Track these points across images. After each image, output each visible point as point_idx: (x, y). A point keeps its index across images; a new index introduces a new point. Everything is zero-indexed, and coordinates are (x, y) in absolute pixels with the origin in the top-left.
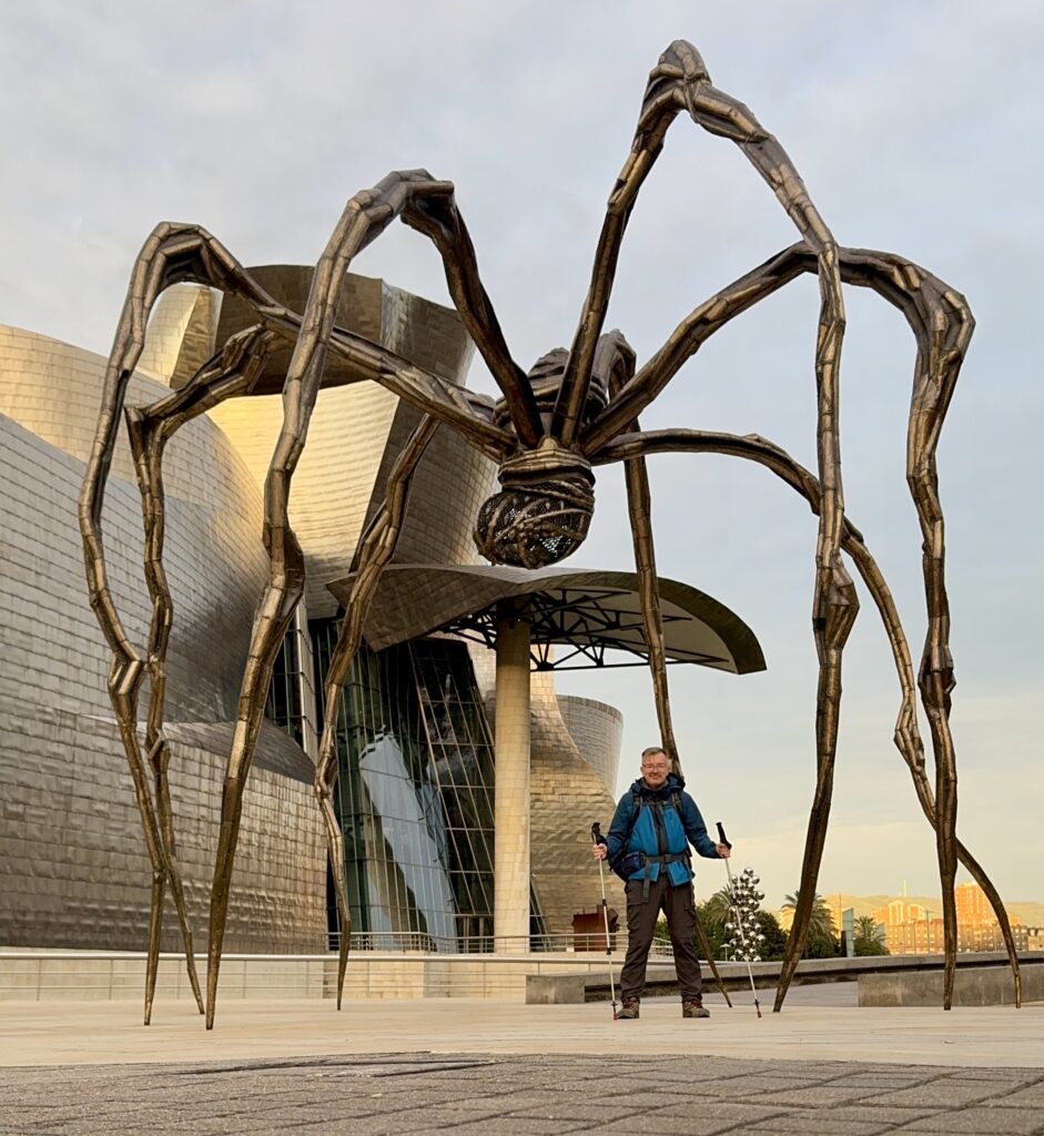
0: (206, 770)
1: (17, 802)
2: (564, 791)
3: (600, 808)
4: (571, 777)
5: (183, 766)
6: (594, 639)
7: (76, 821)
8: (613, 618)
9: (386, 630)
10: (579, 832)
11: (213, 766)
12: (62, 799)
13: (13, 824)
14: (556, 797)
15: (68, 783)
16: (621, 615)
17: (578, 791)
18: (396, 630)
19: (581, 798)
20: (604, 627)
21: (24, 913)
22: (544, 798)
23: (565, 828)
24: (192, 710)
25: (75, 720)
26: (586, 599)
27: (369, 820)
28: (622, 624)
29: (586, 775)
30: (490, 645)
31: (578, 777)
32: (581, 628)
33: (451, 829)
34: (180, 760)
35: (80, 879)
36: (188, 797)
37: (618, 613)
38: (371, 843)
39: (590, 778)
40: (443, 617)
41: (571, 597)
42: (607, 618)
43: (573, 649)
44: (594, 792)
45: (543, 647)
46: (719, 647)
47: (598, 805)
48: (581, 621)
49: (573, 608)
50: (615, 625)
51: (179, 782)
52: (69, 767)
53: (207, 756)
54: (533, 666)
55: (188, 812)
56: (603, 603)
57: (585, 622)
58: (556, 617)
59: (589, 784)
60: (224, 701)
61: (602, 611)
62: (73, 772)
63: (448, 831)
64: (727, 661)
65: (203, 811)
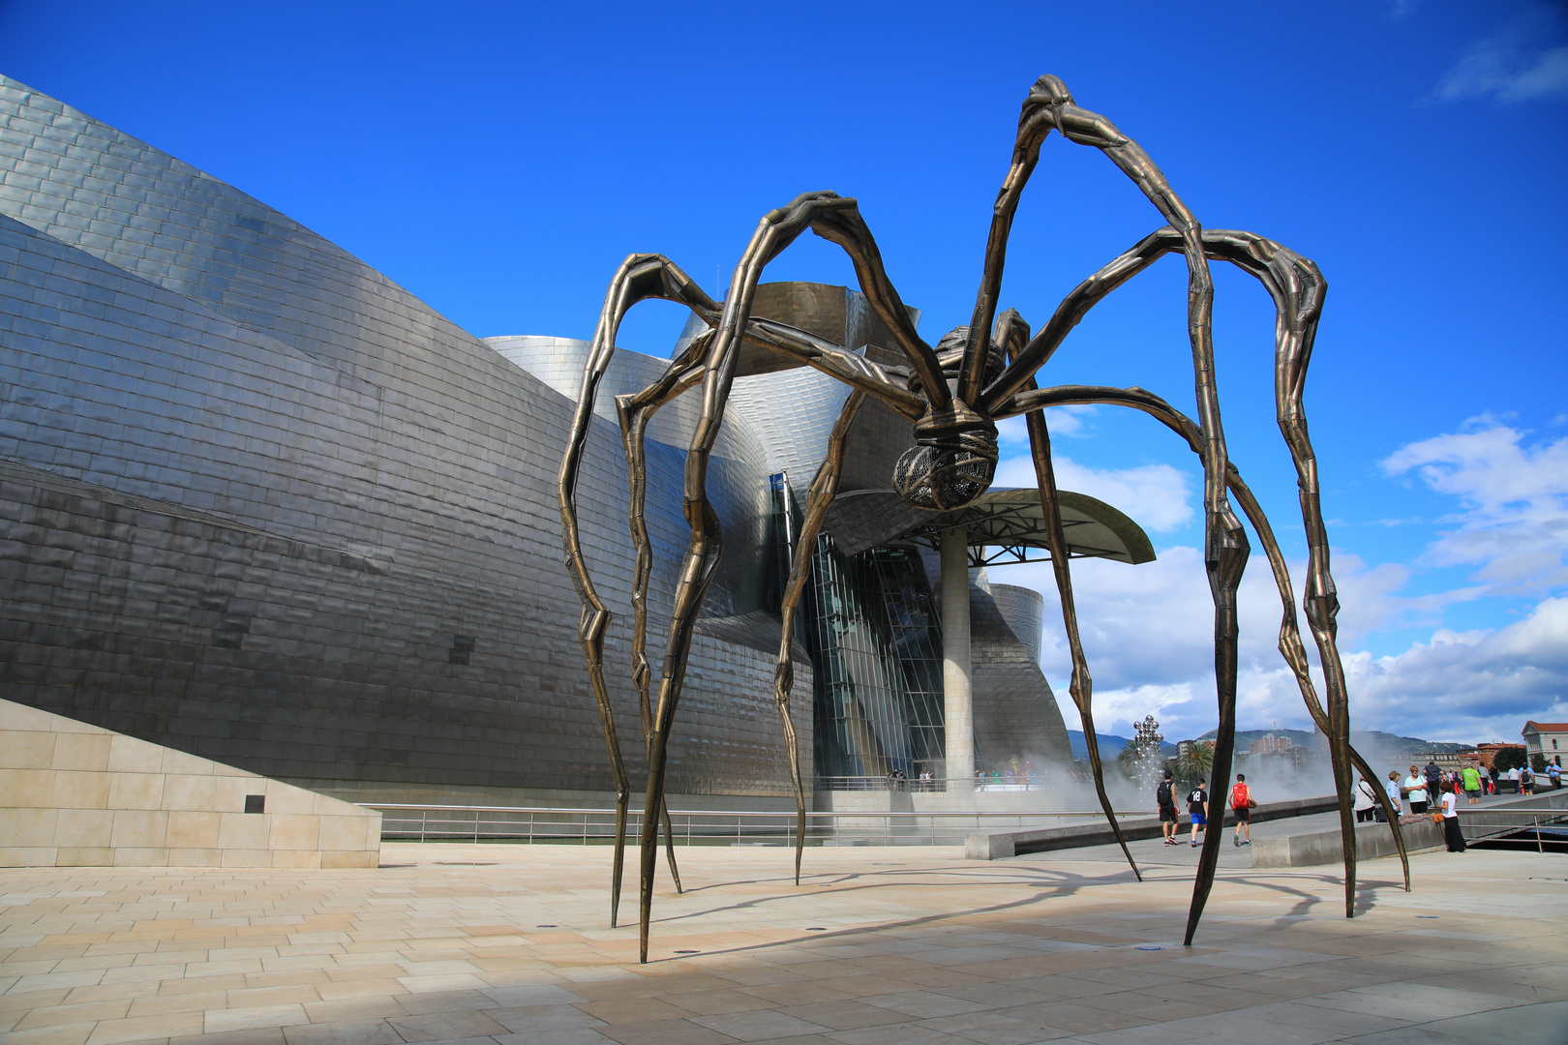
0: (719, 654)
1: (583, 682)
2: (999, 660)
3: (1028, 673)
4: (1004, 649)
5: (702, 652)
6: (1017, 541)
7: (625, 696)
8: (1032, 525)
9: (854, 540)
10: (1011, 692)
11: (725, 651)
12: (615, 679)
13: (581, 699)
14: (992, 665)
15: (619, 667)
16: (1038, 521)
17: (1009, 660)
18: (863, 540)
20: (1025, 531)
21: (589, 765)
22: (983, 666)
23: (1001, 689)
24: (709, 609)
25: (624, 620)
26: (1009, 510)
27: (845, 688)
28: (1039, 529)
29: (1014, 647)
30: (936, 548)
31: (1009, 649)
32: (1007, 532)
33: (909, 692)
34: (700, 647)
35: (629, 740)
36: (706, 675)
37: (1035, 520)
38: (847, 705)
39: (1019, 649)
40: (898, 529)
41: (997, 509)
42: (1026, 523)
43: (1000, 549)
44: (1023, 660)
45: (978, 548)
46: (1118, 544)
48: (1007, 527)
49: (999, 517)
50: (1034, 530)
51: (700, 664)
52: (620, 655)
53: (719, 643)
54: (971, 563)
55: (706, 686)
56: (1022, 513)
57: (1009, 527)
58: (987, 525)
59: (1019, 654)
60: (733, 601)
61: (1022, 519)
62: (622, 658)
63: (907, 696)
64: (1124, 554)
65: (718, 686)
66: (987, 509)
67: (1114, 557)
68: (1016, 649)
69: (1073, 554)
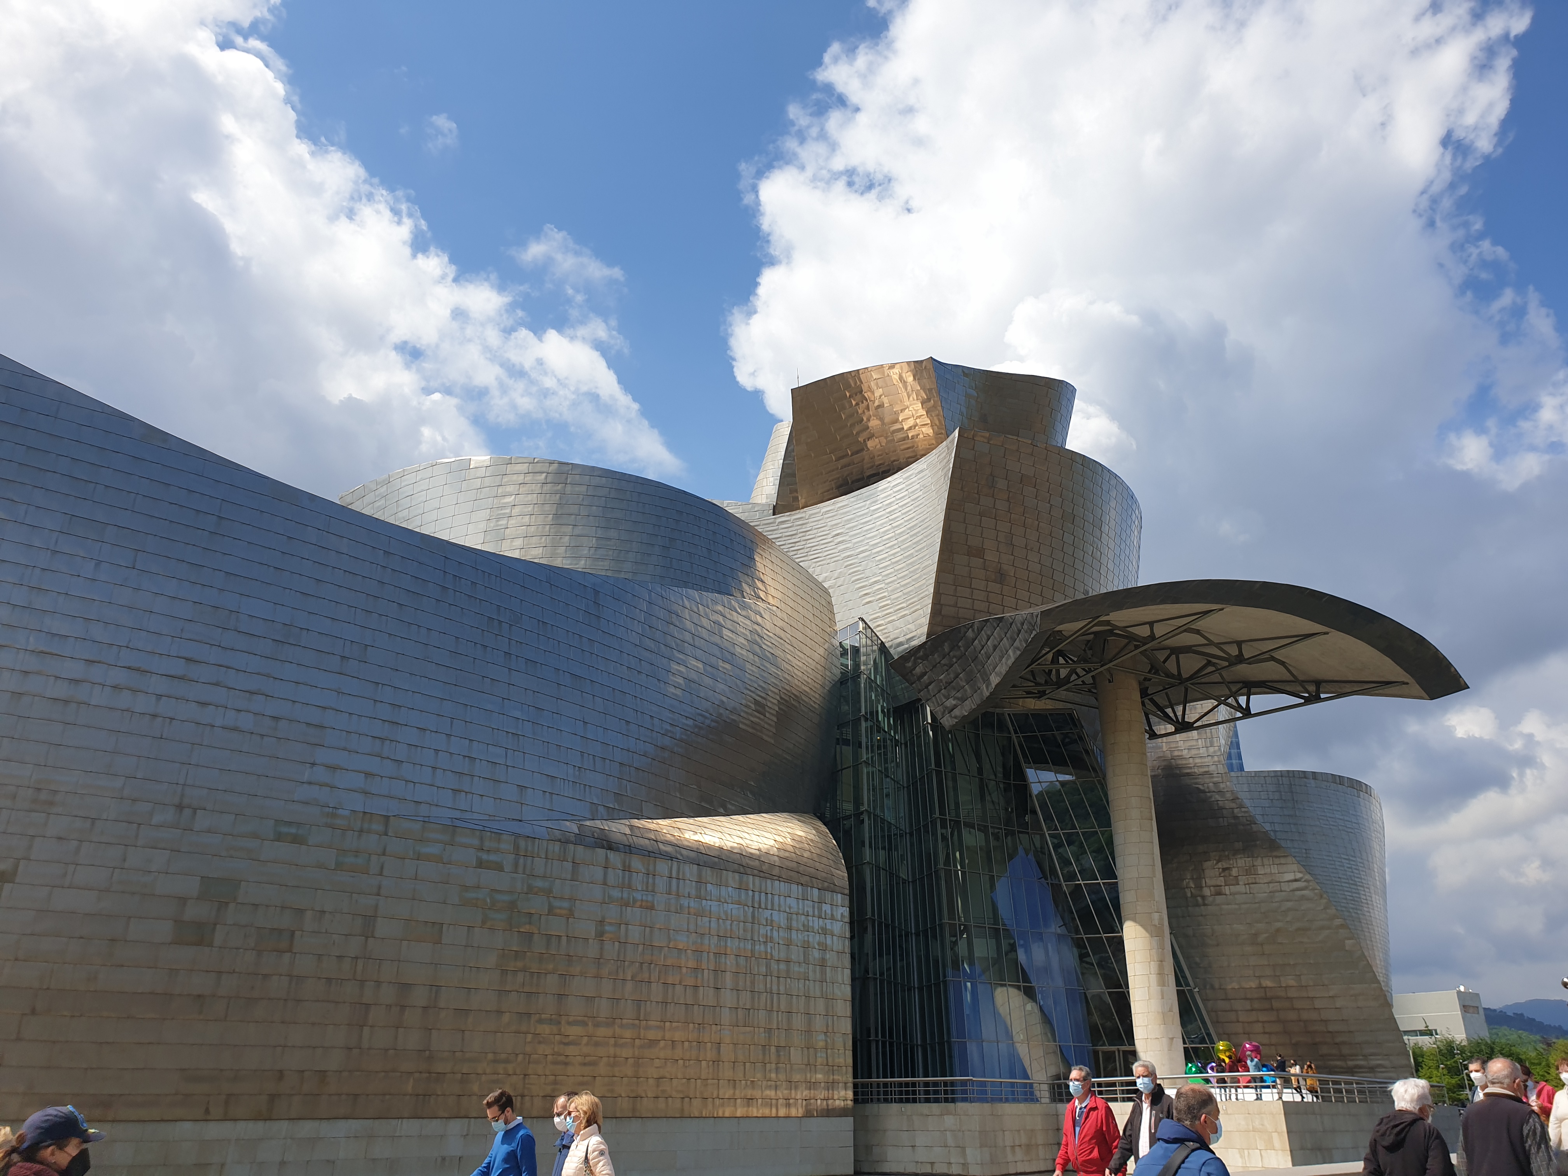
3: (1303, 898)
4: (1258, 862)
8: (1234, 651)
9: (953, 702)
15: (370, 901)
16: (1243, 646)
17: (1268, 878)
18: (963, 700)
19: (1276, 886)
20: (1227, 664)
22: (1227, 890)
23: (1260, 926)
25: (388, 823)
28: (1246, 657)
29: (1277, 857)
31: (1266, 861)
32: (1209, 672)
37: (1239, 644)
39: (1283, 860)
43: (1213, 702)
44: (1288, 877)
46: (1389, 668)
47: (1298, 893)
48: (1209, 663)
50: (1240, 659)
52: (374, 881)
59: (1283, 868)
61: (1218, 645)
62: (379, 886)
64: (1407, 684)
66: (1144, 631)
67: (1387, 691)
68: (1277, 861)
69: (1322, 696)
